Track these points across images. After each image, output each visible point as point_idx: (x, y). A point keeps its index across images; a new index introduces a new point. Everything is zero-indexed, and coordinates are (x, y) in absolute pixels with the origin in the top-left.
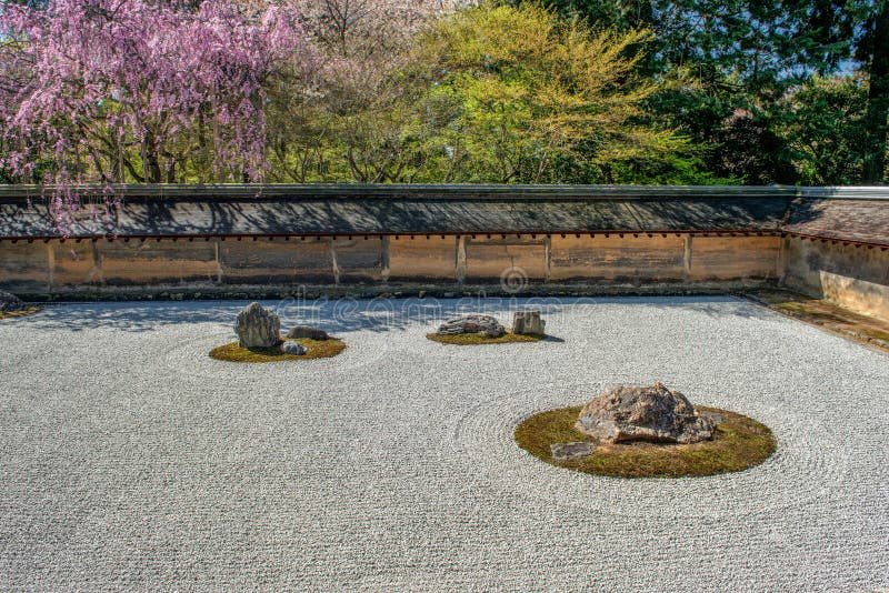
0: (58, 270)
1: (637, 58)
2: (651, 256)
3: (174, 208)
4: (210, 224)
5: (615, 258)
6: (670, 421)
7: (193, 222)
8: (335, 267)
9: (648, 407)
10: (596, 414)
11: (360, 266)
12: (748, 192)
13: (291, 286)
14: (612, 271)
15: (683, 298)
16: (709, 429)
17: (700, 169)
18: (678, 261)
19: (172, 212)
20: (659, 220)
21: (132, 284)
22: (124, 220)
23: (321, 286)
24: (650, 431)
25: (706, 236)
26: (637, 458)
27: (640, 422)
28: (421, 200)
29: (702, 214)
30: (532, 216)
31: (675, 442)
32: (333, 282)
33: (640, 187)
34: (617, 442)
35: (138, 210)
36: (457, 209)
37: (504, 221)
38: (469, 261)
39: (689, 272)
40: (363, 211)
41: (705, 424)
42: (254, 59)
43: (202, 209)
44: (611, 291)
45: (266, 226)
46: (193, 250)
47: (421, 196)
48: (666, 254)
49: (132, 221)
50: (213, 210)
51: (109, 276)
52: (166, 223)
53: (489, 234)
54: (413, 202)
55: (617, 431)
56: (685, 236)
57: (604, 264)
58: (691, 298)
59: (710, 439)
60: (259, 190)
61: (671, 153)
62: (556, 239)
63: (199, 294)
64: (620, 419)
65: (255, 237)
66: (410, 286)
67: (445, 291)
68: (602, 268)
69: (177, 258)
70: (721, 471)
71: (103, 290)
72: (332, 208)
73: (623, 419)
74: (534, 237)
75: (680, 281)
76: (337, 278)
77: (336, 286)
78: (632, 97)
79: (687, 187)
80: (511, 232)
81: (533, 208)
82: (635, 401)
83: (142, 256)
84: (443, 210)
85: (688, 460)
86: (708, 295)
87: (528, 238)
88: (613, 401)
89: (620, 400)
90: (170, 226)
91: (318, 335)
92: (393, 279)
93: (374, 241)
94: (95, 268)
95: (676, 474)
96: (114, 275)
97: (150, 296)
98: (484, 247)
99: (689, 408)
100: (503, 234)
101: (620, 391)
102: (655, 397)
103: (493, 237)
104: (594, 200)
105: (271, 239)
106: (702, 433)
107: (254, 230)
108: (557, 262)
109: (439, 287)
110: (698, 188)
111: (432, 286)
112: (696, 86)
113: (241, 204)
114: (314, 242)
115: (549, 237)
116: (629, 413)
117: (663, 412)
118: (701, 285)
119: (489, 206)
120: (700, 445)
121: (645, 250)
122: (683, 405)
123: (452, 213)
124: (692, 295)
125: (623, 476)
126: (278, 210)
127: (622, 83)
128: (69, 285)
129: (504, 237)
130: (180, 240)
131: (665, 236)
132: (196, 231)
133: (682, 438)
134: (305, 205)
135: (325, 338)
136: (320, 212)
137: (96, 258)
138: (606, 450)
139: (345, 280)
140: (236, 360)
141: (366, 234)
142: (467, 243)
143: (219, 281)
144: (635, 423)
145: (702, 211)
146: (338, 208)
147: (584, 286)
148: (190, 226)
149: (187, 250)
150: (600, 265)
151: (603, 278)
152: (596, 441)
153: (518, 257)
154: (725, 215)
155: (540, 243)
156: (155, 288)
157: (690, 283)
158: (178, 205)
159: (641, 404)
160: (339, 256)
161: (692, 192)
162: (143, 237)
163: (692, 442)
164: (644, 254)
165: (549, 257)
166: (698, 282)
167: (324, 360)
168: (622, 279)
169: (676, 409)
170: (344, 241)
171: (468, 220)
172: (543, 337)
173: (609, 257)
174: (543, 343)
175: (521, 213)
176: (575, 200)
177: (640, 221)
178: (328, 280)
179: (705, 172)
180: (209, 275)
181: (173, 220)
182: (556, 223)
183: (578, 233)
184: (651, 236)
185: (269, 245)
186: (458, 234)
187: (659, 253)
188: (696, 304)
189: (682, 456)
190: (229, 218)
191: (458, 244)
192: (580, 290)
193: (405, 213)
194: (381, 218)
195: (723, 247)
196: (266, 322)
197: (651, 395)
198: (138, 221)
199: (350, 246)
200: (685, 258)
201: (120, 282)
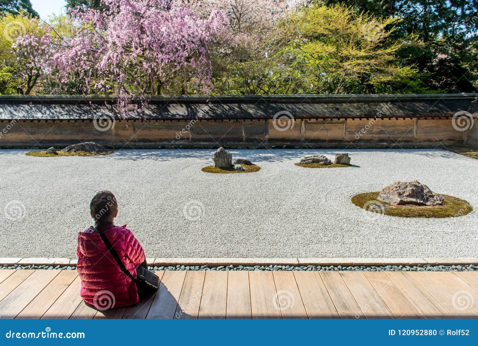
0: (116, 135)
1: (392, 31)
2: (397, 129)
3: (169, 106)
4: (186, 114)
5: (378, 130)
6: (423, 196)
7: (179, 113)
8: (243, 134)
9: (412, 190)
10: (388, 193)
11: (256, 134)
12: (448, 97)
13: (223, 143)
14: (376, 137)
15: (413, 150)
16: (440, 201)
17: (422, 85)
18: (411, 131)
19: (169, 108)
20: (401, 111)
21: (150, 141)
22: (147, 112)
23: (236, 143)
24: (414, 200)
25: (426, 119)
26: (410, 210)
27: (409, 196)
28: (284, 103)
29: (423, 108)
30: (337, 109)
31: (425, 205)
32: (242, 141)
33: (391, 95)
34: (399, 204)
35: (153, 107)
36: (301, 107)
37: (324, 112)
38: (306, 131)
39: (416, 137)
40: (256, 108)
41: (438, 198)
42: (206, 36)
43: (182, 106)
44: (377, 146)
45: (212, 115)
46: (178, 126)
47: (284, 100)
48: (404, 128)
49: (151, 112)
50: (187, 107)
51: (140, 138)
52: (166, 113)
53: (317, 118)
54: (280, 103)
55: (399, 199)
56: (414, 119)
57: (373, 133)
58: (417, 150)
59: (441, 204)
60: (208, 98)
61: (407, 78)
62: (349, 121)
63: (181, 146)
64: (400, 194)
65: (208, 119)
66: (279, 143)
67: (295, 146)
68: (371, 135)
69: (171, 130)
70: (448, 216)
71: (137, 144)
72: (242, 106)
73: (401, 194)
74: (339, 120)
75: (412, 141)
76: (244, 139)
77: (244, 143)
78: (389, 50)
79: (415, 95)
80: (328, 118)
81: (338, 106)
82: (406, 187)
83: (155, 128)
84: (294, 107)
85: (432, 211)
86: (426, 148)
87: (336, 120)
88: (396, 187)
89: (400, 187)
90: (168, 114)
91: (247, 163)
92: (271, 140)
93: (262, 122)
94: (133, 134)
95: (429, 217)
96: (142, 137)
97: (160, 147)
98: (314, 125)
99: (430, 192)
100: (324, 118)
101: (399, 183)
102: (415, 186)
103: (319, 120)
104: (368, 102)
105: (215, 121)
106: (437, 202)
107: (207, 116)
108: (349, 132)
109: (292, 144)
110: (421, 95)
111: (289, 143)
112: (421, 43)
113: (200, 105)
114: (234, 122)
115: (346, 120)
116: (404, 192)
117: (419, 192)
118: (422, 143)
119: (316, 105)
120: (437, 206)
121: (393, 126)
122: (427, 190)
123: (299, 109)
124: (418, 148)
125: (404, 216)
126: (217, 107)
127: (384, 44)
128: (121, 142)
129: (324, 120)
130: (173, 121)
131: (404, 119)
132: (181, 117)
133: (428, 203)
134: (229, 105)
135: (251, 164)
136: (237, 108)
137: (134, 130)
138: (394, 207)
139: (248, 140)
140: (215, 172)
141: (259, 119)
142: (306, 122)
143: (190, 140)
144: (407, 196)
145: (423, 107)
146: (244, 106)
147: (362, 144)
148: (178, 114)
149: (176, 126)
150: (370, 133)
151: (372, 140)
152: (389, 204)
153: (330, 129)
154: (435, 108)
155: (341, 123)
156: (161, 143)
157: (416, 142)
158: (171, 105)
159: (409, 188)
160: (246, 129)
161: (418, 97)
162: (156, 119)
163: (433, 205)
164: (393, 128)
165: (346, 130)
166: (420, 142)
167: (253, 173)
168: (381, 140)
169: (425, 192)
170: (248, 122)
171: (307, 113)
172: (350, 165)
173: (375, 130)
174: (350, 167)
175: (332, 108)
176: (359, 101)
177: (391, 112)
178: (240, 140)
179: (425, 87)
180: (185, 137)
181: (170, 112)
182: (349, 113)
183: (360, 118)
184: (397, 119)
185: (213, 123)
186: (302, 118)
187: (401, 128)
188: (420, 152)
189: (429, 210)
190: (195, 111)
191: (301, 124)
192: (360, 146)
193: (276, 109)
194: (265, 111)
195: (434, 125)
196: (226, 156)
197: (413, 185)
198: (154, 113)
199: (251, 124)
200: (414, 130)
201: (145, 140)
